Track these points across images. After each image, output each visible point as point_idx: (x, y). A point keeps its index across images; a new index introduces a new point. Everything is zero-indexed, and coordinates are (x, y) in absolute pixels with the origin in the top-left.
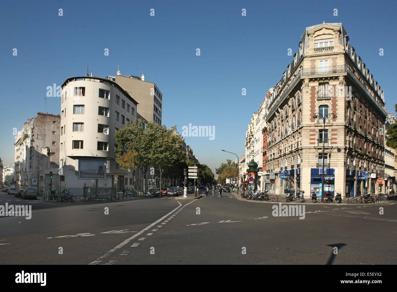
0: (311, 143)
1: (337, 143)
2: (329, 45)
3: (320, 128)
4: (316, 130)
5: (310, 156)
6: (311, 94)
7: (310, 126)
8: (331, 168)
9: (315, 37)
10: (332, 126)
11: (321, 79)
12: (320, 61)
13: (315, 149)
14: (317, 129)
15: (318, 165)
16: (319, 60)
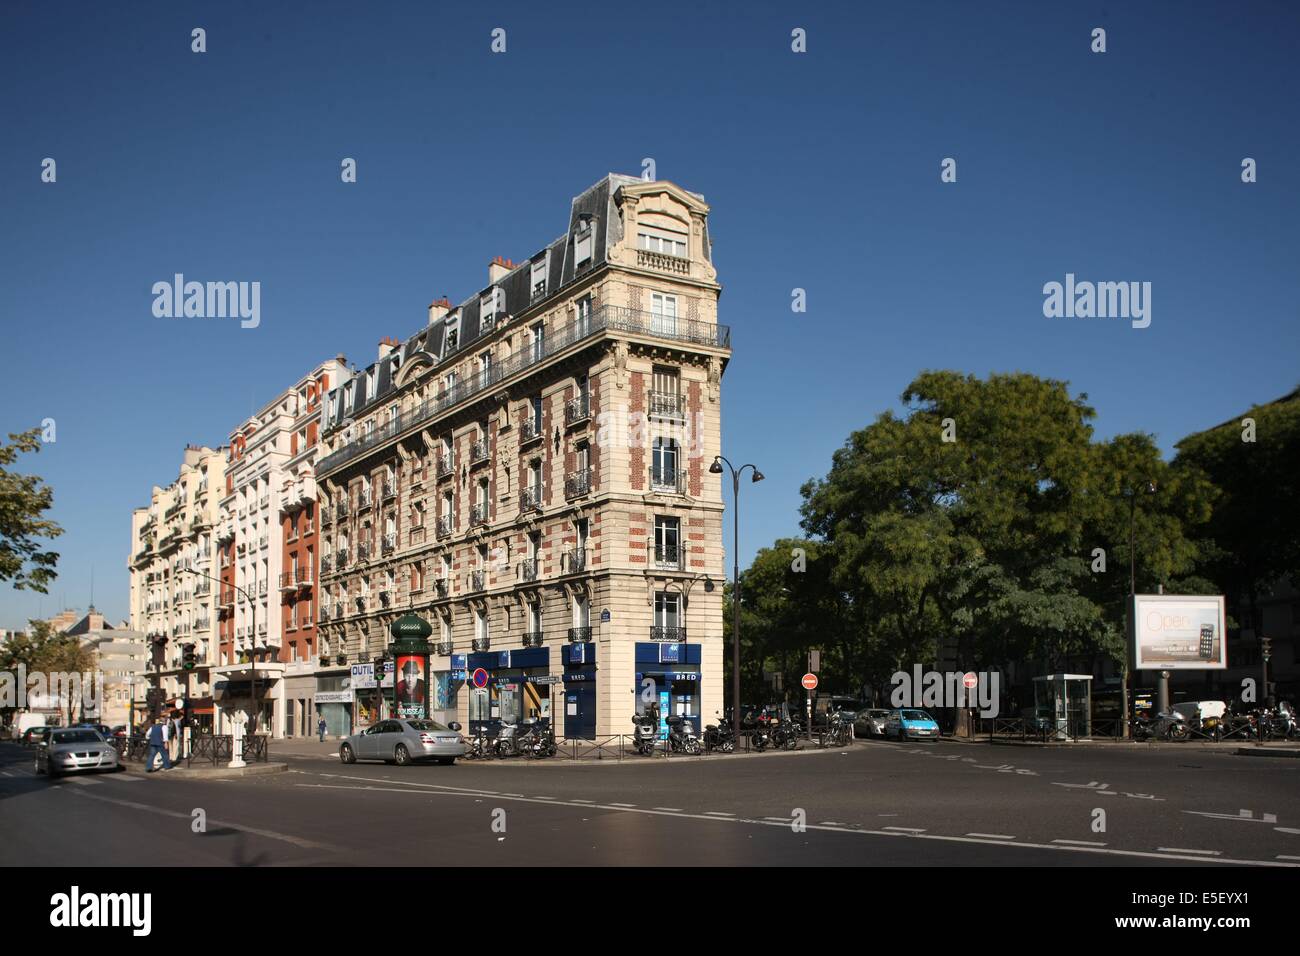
0: (634, 559)
1: (706, 564)
2: (674, 251)
3: (659, 511)
4: (648, 518)
5: (631, 602)
6: (632, 395)
7: (631, 502)
8: (690, 641)
9: (640, 213)
10: (690, 508)
11: (662, 352)
12: (655, 296)
13: (647, 577)
14: (651, 513)
15: (656, 632)
16: (652, 293)
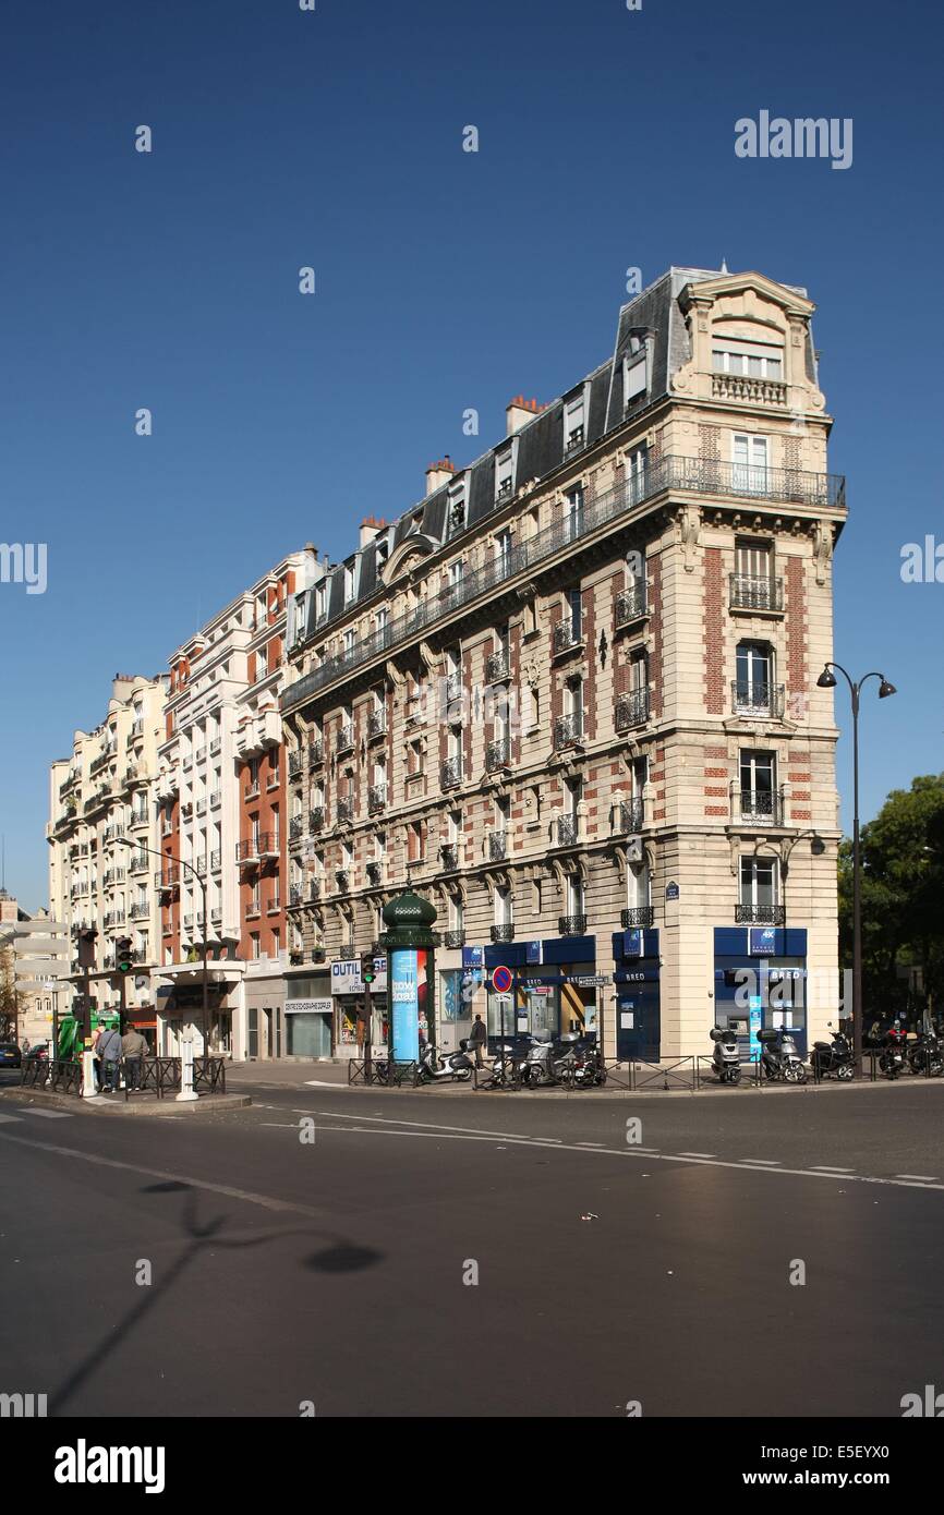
0: (711, 811)
1: (813, 816)
2: (764, 372)
3: (746, 742)
4: (730, 752)
5: (708, 871)
6: (706, 581)
7: (707, 732)
8: (791, 924)
9: (715, 321)
10: (789, 737)
11: (748, 518)
12: (738, 439)
13: (729, 836)
14: (735, 745)
15: (743, 912)
16: (733, 434)
